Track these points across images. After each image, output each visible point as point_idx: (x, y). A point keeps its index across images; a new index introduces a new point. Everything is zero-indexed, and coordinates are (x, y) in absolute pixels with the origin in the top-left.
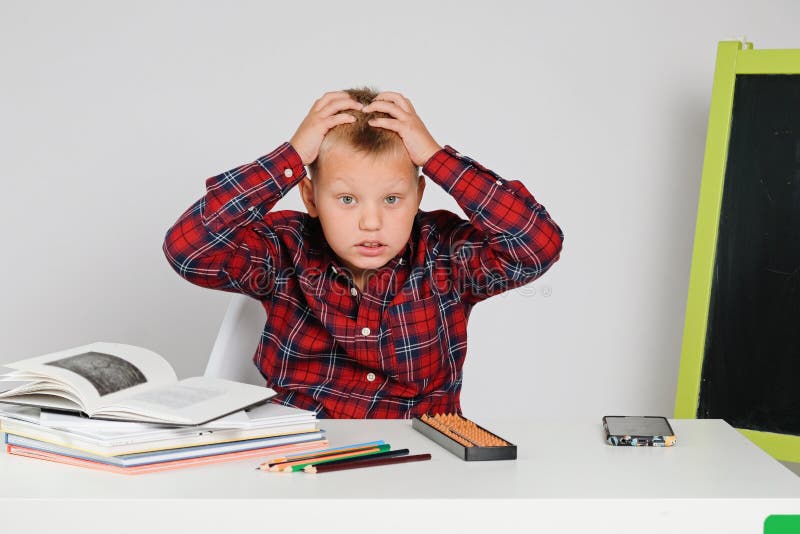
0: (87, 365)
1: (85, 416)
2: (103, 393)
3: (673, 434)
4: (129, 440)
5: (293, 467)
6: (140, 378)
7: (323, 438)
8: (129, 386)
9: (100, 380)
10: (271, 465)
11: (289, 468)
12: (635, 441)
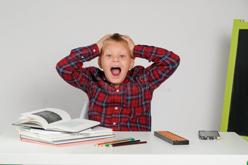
0: (44, 115)
1: (44, 129)
2: (49, 123)
3: (219, 136)
4: (57, 137)
5: (106, 145)
6: (60, 119)
7: (115, 137)
8: (57, 121)
9: (48, 119)
10: (99, 144)
11: (104, 145)
12: (208, 138)
